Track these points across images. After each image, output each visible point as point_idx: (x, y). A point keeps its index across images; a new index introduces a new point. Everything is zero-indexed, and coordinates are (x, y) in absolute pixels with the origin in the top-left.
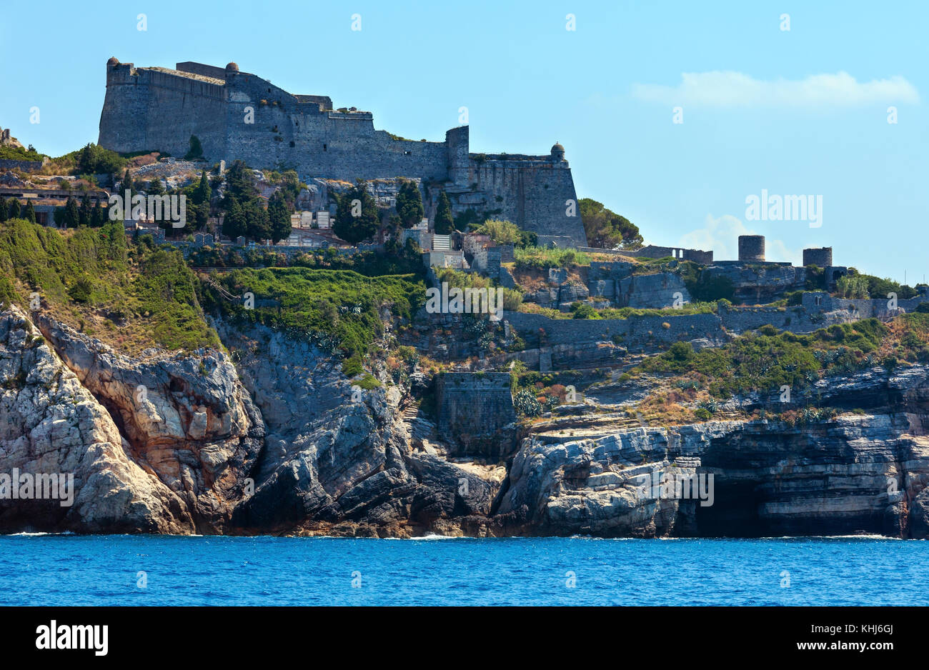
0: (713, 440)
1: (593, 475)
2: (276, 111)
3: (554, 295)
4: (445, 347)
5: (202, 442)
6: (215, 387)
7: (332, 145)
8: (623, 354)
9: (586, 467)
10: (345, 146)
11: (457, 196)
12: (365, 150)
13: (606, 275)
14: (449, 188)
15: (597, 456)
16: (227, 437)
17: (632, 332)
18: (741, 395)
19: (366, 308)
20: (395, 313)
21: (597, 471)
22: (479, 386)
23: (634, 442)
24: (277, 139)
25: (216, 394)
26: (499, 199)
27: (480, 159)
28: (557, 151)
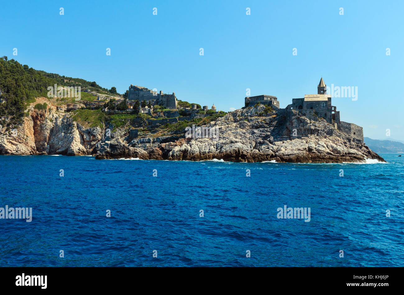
0: (163, 140)
1: (136, 146)
2: (137, 91)
3: (157, 116)
4: (137, 125)
5: (91, 141)
6: (94, 133)
7: (144, 95)
8: (160, 125)
9: (135, 144)
10: (146, 95)
11: (159, 102)
12: (149, 96)
13: (167, 113)
14: (158, 101)
15: (138, 142)
16: (96, 140)
17: (163, 122)
18: (172, 132)
19: (125, 120)
20: (131, 120)
21: (137, 145)
22: (134, 132)
23: (144, 140)
24: (137, 95)
25: (94, 134)
26: (165, 102)
27: (162, 96)
28: (173, 93)
